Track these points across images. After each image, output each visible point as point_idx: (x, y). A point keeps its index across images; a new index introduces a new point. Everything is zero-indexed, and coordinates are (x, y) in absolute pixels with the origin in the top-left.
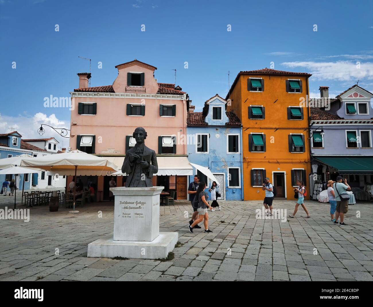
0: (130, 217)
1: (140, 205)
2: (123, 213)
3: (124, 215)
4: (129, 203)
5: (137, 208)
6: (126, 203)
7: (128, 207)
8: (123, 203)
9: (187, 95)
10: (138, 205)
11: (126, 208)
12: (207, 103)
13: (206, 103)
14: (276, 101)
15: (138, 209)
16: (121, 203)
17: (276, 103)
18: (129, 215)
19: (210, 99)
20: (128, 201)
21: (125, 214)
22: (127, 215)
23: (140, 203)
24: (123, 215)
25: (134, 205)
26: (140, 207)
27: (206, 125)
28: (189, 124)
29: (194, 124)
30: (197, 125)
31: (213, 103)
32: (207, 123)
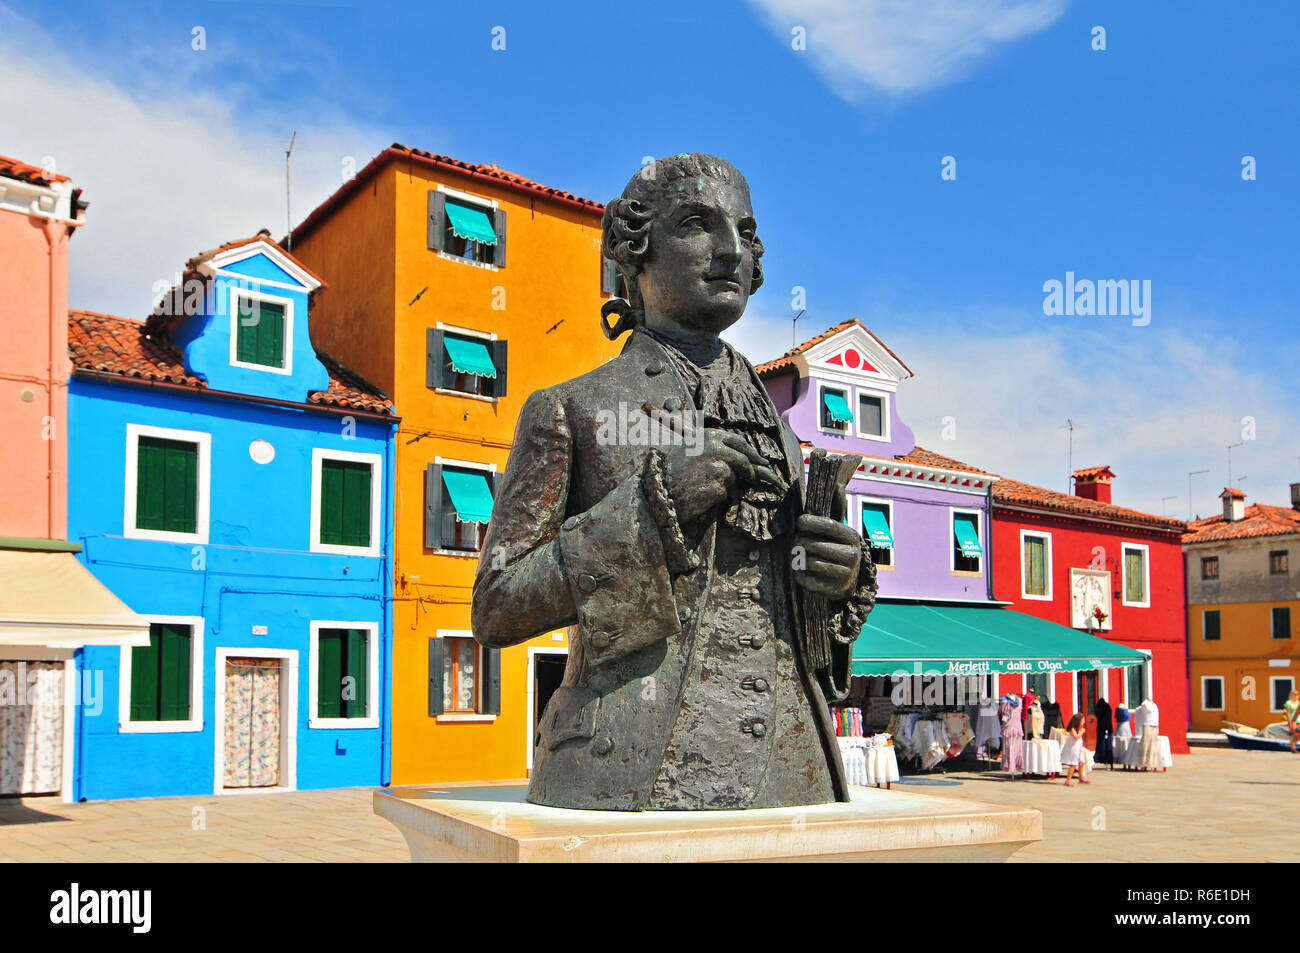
9: (76, 194)
12: (199, 269)
13: (194, 264)
14: (555, 328)
17: (555, 334)
27: (198, 385)
28: (88, 367)
29: (121, 372)
30: (137, 375)
31: (237, 272)
32: (203, 374)
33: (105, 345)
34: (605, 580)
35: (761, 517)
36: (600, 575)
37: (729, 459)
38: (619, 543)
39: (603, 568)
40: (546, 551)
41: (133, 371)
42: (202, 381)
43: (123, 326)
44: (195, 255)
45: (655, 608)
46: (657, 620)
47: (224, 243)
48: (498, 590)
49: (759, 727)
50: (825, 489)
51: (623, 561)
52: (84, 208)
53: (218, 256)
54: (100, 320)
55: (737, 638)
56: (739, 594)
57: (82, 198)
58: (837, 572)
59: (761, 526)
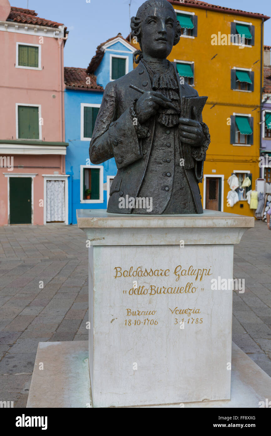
0: (155, 323)
1: (190, 279)
2: (129, 311)
3: (133, 318)
4: (148, 274)
5: (179, 290)
6: (140, 273)
7: (147, 287)
8: (127, 274)
9: (65, 29)
10: (184, 281)
11: (140, 291)
12: (101, 49)
13: (99, 48)
14: (214, 57)
15: (183, 296)
16: (119, 274)
17: (214, 60)
18: (151, 317)
19: (108, 41)
20: (147, 266)
21: (134, 314)
22: (142, 318)
23: (190, 271)
24: (128, 318)
25: (169, 281)
26: (189, 285)
27: (100, 89)
28: (70, 86)
29: (79, 86)
30: (83, 87)
31: (112, 49)
32: (101, 85)
33: (75, 78)
34: (120, 141)
35: (169, 119)
36: (118, 140)
37: (155, 101)
38: (123, 130)
39: (119, 138)
40: (106, 134)
41: (82, 86)
42: (102, 87)
43: (82, 71)
44: (99, 45)
45: (134, 150)
46: (135, 154)
47: (108, 39)
48: (94, 146)
49: (167, 189)
50: (187, 108)
51: (124, 135)
52: (68, 33)
53: (106, 44)
54: (76, 69)
55: (162, 159)
56: (163, 145)
57: (67, 30)
58: (191, 136)
59: (169, 122)
